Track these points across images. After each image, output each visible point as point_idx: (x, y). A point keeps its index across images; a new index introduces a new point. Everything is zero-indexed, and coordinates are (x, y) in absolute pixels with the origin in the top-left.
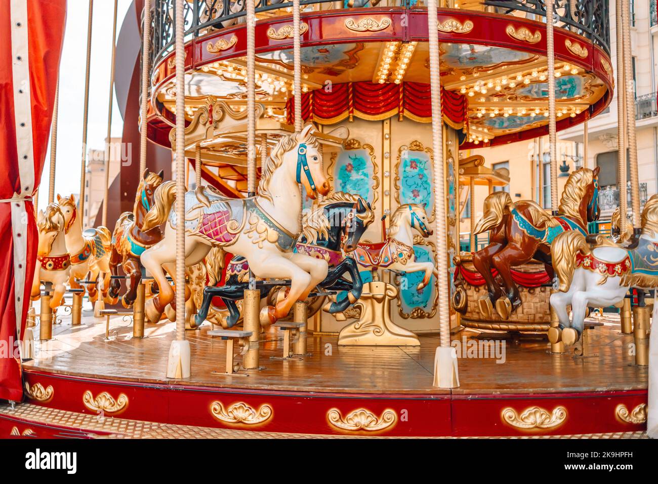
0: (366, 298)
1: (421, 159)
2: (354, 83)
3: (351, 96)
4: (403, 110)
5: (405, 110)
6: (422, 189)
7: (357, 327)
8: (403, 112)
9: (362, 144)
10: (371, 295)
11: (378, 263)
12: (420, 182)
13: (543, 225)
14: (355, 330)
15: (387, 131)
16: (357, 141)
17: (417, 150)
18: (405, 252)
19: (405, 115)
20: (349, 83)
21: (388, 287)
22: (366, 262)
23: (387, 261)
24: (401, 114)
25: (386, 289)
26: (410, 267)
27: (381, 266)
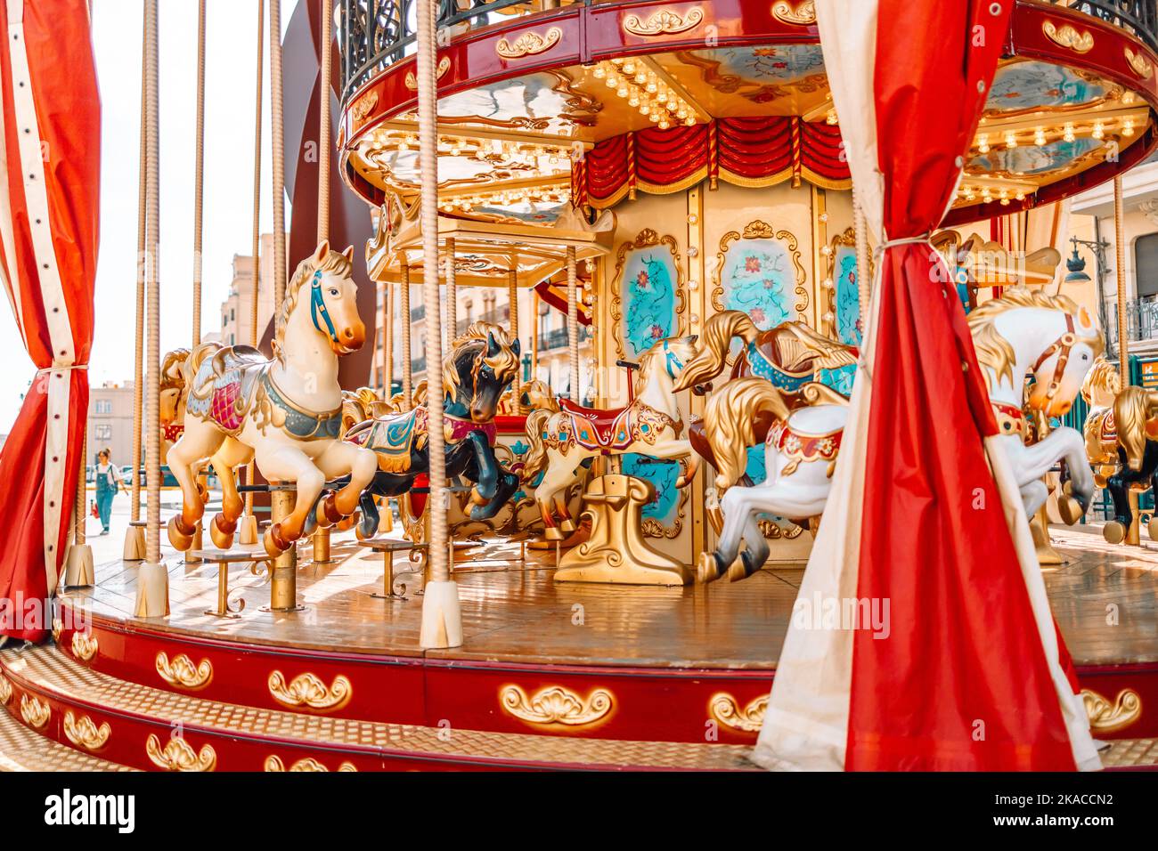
0: (597, 503)
1: (767, 252)
2: (636, 133)
3: (631, 154)
4: (717, 168)
5: (721, 169)
6: (770, 307)
7: (584, 550)
8: (716, 172)
9: (660, 236)
10: (603, 497)
11: (610, 443)
12: (766, 294)
13: (807, 365)
14: (581, 556)
15: (694, 209)
16: (652, 231)
17: (759, 237)
18: (651, 423)
19: (720, 177)
20: (627, 134)
21: (631, 484)
22: (591, 442)
23: (624, 439)
24: (713, 176)
25: (629, 488)
26: (663, 448)
27: (615, 447)
